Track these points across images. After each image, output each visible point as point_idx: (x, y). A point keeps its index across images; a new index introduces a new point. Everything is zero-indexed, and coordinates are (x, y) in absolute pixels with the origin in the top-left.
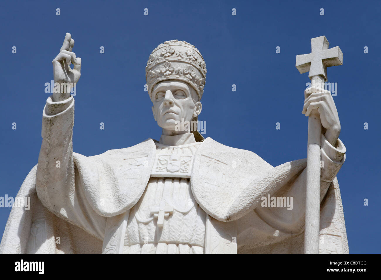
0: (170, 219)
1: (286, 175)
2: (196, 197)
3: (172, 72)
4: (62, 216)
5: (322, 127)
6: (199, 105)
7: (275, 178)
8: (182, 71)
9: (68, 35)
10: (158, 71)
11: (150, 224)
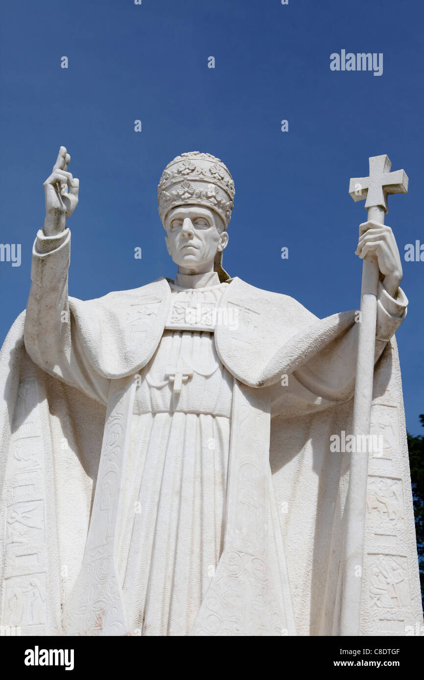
0: (189, 384)
1: (333, 330)
2: (221, 357)
3: (192, 194)
4: (56, 375)
5: (380, 273)
6: (225, 235)
7: (320, 334)
8: (204, 193)
9: (63, 149)
10: (174, 192)
11: (164, 389)
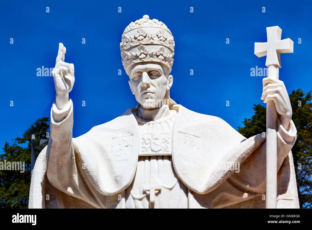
2: (178, 174)
3: (146, 55)
7: (242, 154)
8: (155, 53)
11: (143, 200)
